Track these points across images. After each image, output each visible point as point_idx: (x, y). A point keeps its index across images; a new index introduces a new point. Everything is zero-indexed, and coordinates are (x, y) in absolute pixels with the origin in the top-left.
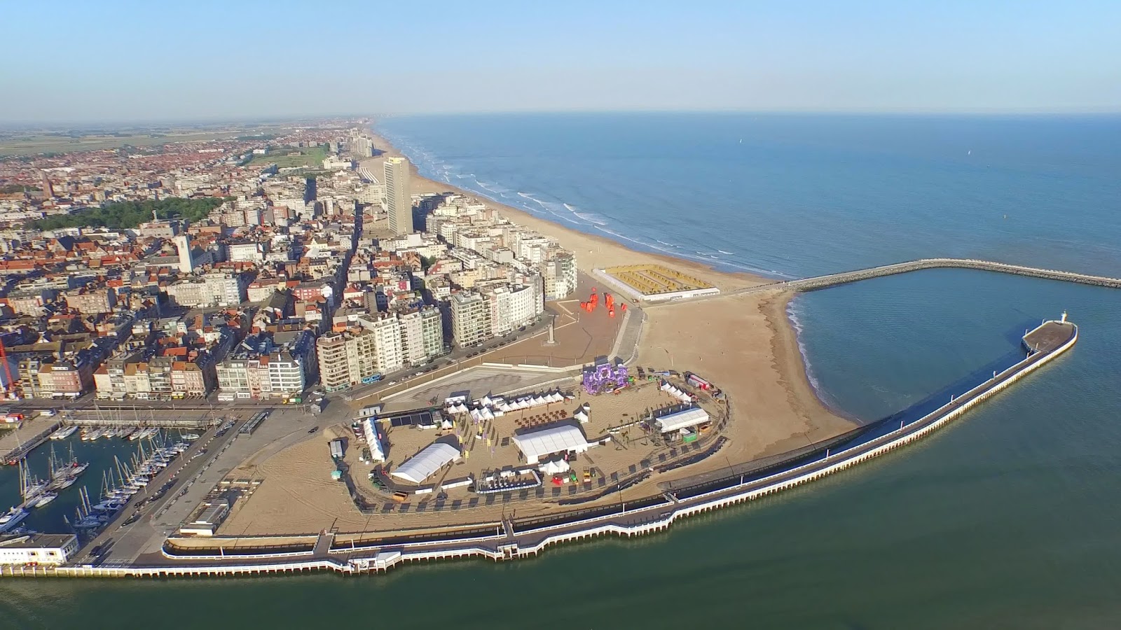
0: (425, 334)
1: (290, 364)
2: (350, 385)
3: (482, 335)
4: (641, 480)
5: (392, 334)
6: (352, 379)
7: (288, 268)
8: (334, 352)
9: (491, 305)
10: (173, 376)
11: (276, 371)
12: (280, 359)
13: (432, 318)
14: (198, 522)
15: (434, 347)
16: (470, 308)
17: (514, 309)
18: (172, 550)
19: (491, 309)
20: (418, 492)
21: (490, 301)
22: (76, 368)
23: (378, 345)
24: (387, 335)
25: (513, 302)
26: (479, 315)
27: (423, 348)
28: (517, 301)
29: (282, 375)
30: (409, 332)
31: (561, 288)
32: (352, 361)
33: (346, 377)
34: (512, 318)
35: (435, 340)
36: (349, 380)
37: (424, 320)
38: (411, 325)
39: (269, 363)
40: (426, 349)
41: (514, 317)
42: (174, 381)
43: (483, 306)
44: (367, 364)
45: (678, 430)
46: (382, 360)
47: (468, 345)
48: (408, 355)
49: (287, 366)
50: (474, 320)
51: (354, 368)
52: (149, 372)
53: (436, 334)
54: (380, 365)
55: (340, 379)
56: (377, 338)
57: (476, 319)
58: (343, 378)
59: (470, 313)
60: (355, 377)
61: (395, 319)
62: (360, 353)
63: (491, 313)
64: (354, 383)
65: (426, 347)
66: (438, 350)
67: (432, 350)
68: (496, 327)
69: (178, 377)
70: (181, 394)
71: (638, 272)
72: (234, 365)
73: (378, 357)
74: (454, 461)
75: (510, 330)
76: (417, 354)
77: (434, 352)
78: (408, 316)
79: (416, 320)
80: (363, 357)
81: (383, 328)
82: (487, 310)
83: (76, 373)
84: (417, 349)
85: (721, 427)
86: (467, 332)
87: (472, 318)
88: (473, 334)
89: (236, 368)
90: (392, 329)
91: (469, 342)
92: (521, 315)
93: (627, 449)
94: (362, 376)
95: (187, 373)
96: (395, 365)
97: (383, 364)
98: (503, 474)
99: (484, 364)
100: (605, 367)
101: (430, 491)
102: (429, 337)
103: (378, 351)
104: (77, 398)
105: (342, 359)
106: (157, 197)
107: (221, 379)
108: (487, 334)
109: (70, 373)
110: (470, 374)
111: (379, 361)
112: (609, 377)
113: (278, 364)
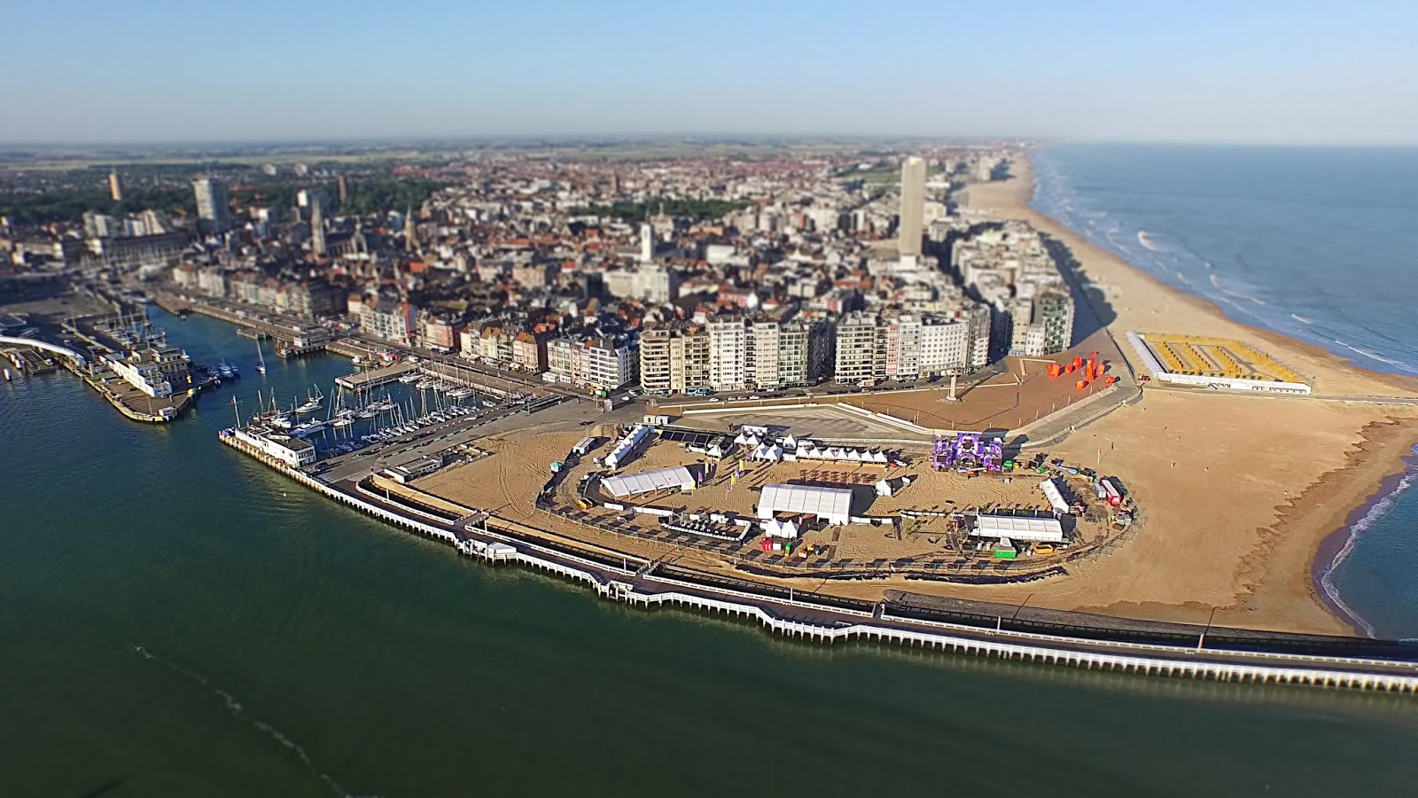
0: (782, 352)
1: (608, 352)
2: (670, 392)
3: (870, 373)
4: (870, 578)
5: (734, 342)
6: (674, 387)
7: (742, 274)
8: (653, 348)
9: (888, 335)
10: (515, 346)
11: (596, 358)
12: (601, 345)
13: (794, 334)
14: (402, 468)
15: (793, 371)
16: (854, 332)
17: (926, 349)
18: (367, 484)
19: (888, 341)
20: (607, 505)
21: (888, 329)
22: (452, 325)
23: (713, 352)
24: (727, 342)
25: (927, 338)
26: (867, 345)
27: (776, 369)
28: (933, 337)
29: (601, 364)
30: (759, 344)
31: (1036, 340)
32: (677, 364)
33: (666, 380)
34: (922, 360)
35: (796, 363)
36: (670, 386)
37: (782, 334)
38: (763, 336)
39: (591, 348)
40: (781, 373)
41: (925, 360)
42: (515, 352)
43: (876, 334)
44: (697, 372)
45: (998, 540)
46: (716, 372)
47: (846, 380)
48: (753, 374)
49: (605, 354)
50: (858, 350)
51: (678, 372)
52: (498, 337)
53: (798, 356)
54: (712, 377)
55: (658, 381)
56: (713, 343)
57: (862, 349)
58: (662, 381)
59: (854, 338)
60: (678, 384)
61: (742, 324)
62: (688, 357)
63: (888, 346)
64: (675, 391)
65: (782, 369)
66: (798, 377)
67: (789, 375)
68: (894, 366)
69: (518, 347)
70: (517, 366)
71: (1199, 346)
72: (562, 344)
73: (711, 367)
74: (682, 488)
75: (917, 376)
76: (766, 375)
77: (791, 378)
78: (761, 325)
79: (771, 331)
80: (691, 362)
81: (722, 332)
82: (881, 341)
83: (450, 328)
84: (767, 370)
85: (1071, 558)
86: (845, 363)
87: (856, 346)
88: (855, 368)
89: (563, 347)
90: (734, 336)
91: (848, 377)
92: (937, 359)
93: (900, 538)
94: (687, 384)
95: (526, 345)
96: (733, 382)
97: (716, 377)
98: (714, 518)
99: (840, 404)
100: (970, 435)
101: (620, 508)
102: (786, 357)
103: (712, 360)
104: (446, 353)
105: (663, 358)
106: (701, 197)
107: (550, 357)
108: (877, 373)
109: (445, 328)
110: (814, 411)
111: (712, 372)
112: (974, 452)
113: (598, 350)
